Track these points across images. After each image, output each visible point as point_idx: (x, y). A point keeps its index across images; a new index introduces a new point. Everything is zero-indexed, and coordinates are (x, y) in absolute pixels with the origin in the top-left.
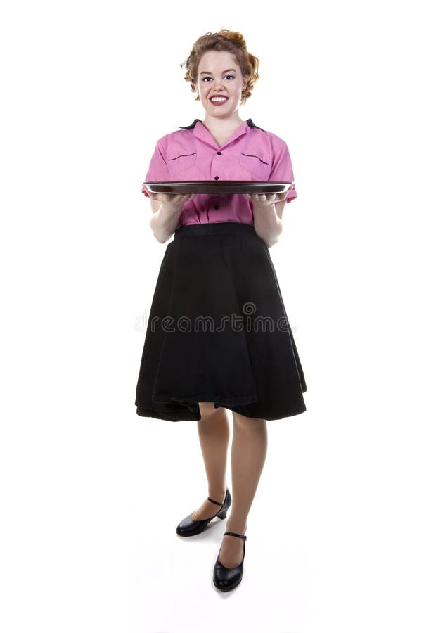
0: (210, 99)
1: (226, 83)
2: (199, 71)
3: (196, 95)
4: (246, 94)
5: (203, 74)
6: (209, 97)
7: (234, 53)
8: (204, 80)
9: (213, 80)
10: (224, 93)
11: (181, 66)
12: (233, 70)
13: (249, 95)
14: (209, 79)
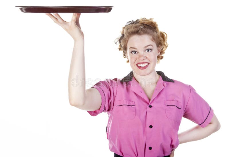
0: (137, 65)
1: (147, 54)
2: (128, 47)
3: (126, 60)
4: (160, 57)
5: (131, 49)
6: (136, 63)
7: (151, 35)
8: (132, 52)
9: (138, 53)
10: (146, 61)
11: (116, 43)
12: (151, 45)
13: (162, 58)
14: (135, 52)
